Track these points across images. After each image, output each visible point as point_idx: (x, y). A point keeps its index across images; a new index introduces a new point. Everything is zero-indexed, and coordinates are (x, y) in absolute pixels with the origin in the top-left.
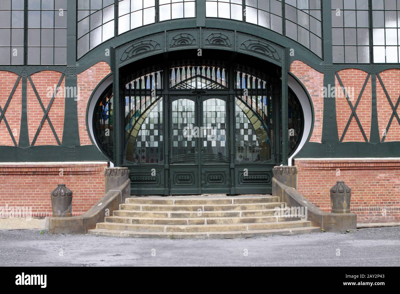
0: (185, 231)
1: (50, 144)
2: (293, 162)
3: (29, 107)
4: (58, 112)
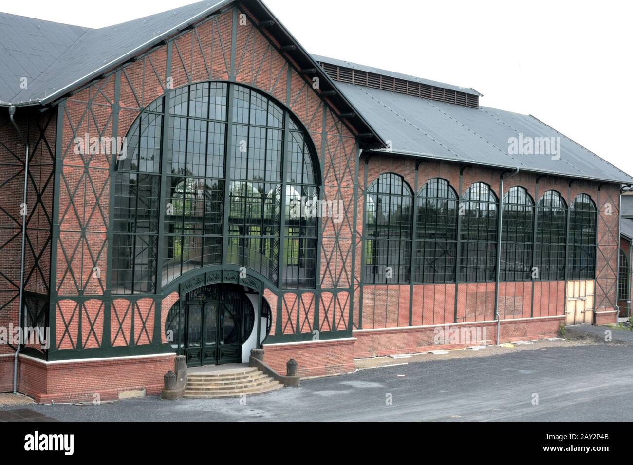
1: (145, 344)
2: (261, 347)
3: (135, 321)
4: (150, 323)
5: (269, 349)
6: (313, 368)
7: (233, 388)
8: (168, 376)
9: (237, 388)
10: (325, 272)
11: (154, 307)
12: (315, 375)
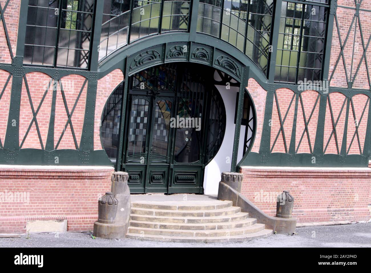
0: (209, 235)
1: (69, 148)
2: (238, 169)
3: (56, 110)
4: (79, 117)
5: (250, 173)
6: (310, 210)
7: (202, 228)
8: (105, 200)
9: (208, 228)
10: (337, 62)
11: (85, 90)
12: (313, 221)
